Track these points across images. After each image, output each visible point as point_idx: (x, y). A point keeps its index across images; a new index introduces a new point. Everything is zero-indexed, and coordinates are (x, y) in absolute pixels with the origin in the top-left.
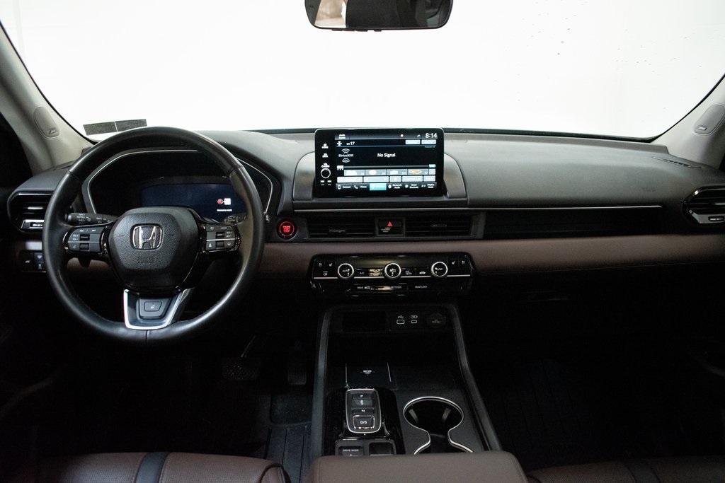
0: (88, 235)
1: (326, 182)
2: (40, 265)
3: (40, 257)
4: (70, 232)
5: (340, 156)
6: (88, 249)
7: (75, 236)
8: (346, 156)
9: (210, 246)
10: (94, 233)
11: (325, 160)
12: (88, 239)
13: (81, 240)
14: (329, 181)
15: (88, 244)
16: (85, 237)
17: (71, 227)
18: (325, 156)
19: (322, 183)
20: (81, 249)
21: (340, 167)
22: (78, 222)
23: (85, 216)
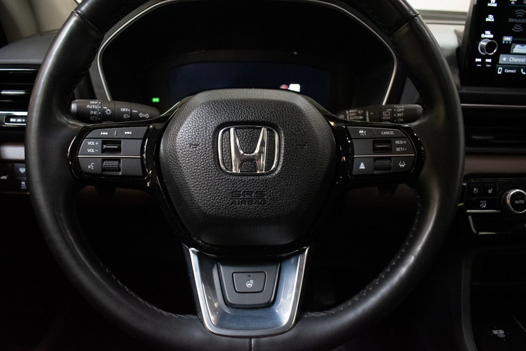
0: (118, 142)
1: (483, 62)
2: (23, 183)
3: (22, 170)
4: (82, 135)
5: (511, 20)
6: (119, 170)
7: (91, 143)
8: (519, 21)
9: (362, 166)
10: (128, 138)
11: (489, 27)
12: (118, 150)
13: (104, 151)
14: (488, 60)
15: (118, 160)
16: (111, 146)
17: (82, 125)
18: (490, 18)
19: (479, 63)
20: (104, 170)
21: (507, 39)
22: (90, 115)
23: (101, 105)
